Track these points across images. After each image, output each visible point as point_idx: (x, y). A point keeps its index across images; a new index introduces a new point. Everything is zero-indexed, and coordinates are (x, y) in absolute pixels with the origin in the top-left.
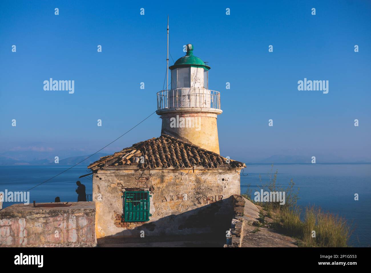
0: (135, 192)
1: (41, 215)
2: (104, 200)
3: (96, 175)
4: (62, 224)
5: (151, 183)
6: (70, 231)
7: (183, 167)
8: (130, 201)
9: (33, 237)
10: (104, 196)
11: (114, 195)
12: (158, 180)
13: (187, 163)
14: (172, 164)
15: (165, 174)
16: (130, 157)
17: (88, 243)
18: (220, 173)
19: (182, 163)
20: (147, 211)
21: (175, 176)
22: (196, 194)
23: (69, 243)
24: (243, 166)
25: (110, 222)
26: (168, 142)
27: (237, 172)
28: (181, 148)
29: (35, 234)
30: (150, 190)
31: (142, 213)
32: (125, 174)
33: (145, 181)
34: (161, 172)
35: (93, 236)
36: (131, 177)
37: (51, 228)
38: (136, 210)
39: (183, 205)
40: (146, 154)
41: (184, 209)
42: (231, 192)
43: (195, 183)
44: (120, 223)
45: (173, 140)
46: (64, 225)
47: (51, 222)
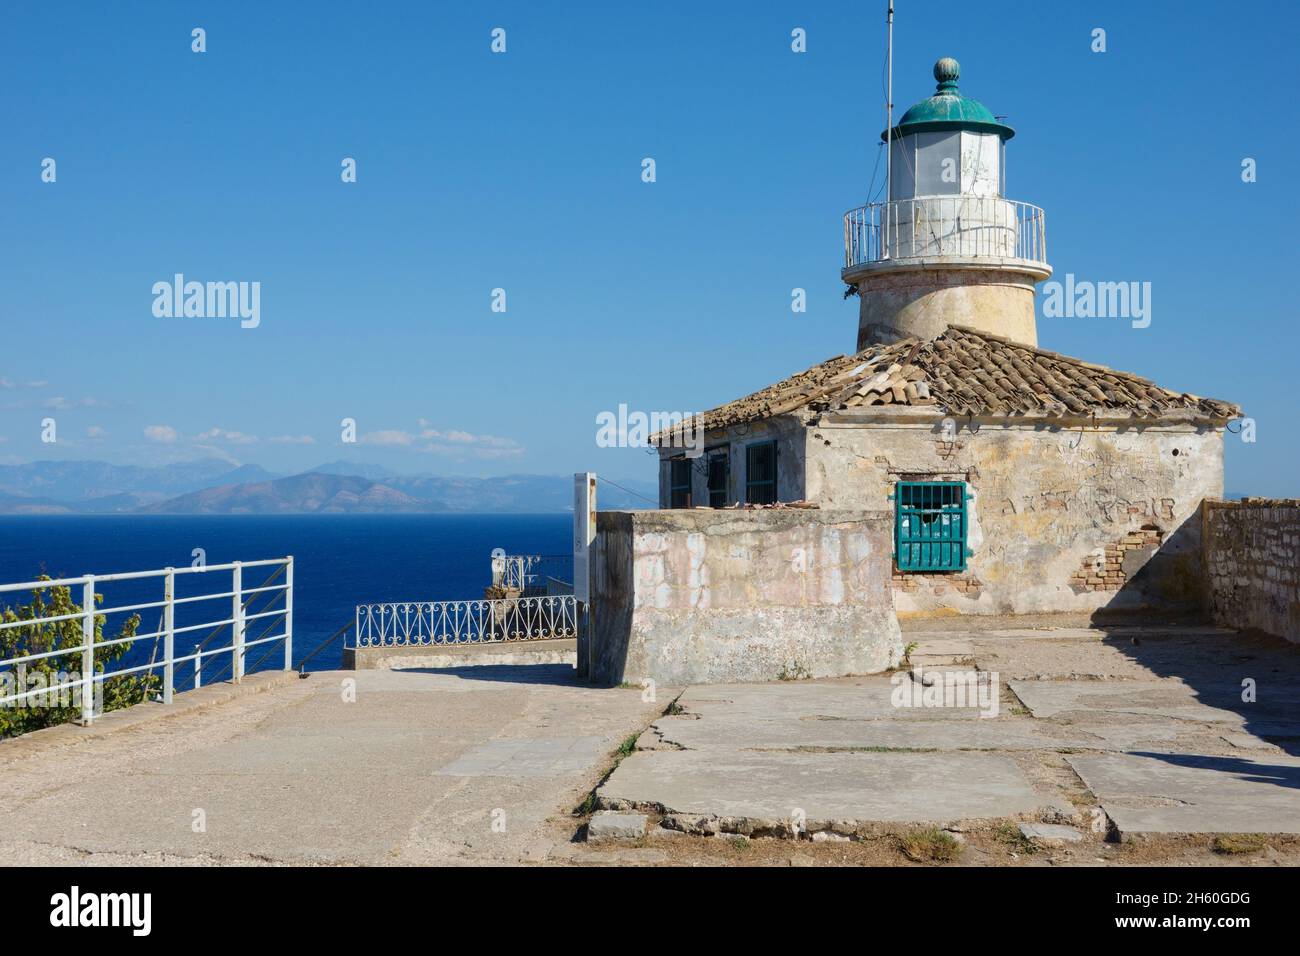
1: (747, 525)
3: (816, 431)
4: (803, 552)
5: (969, 458)
6: (824, 573)
7: (1067, 411)
8: (912, 509)
9: (724, 587)
12: (990, 452)
13: (1072, 401)
15: (1010, 433)
18: (1167, 434)
19: (1057, 402)
20: (959, 540)
21: (1040, 440)
22: (1098, 492)
23: (823, 606)
24: (1235, 413)
27: (1215, 431)
28: (1028, 362)
29: (732, 578)
30: (968, 480)
31: (946, 546)
32: (896, 431)
35: (886, 587)
36: (913, 440)
37: (772, 563)
38: (930, 536)
41: (1064, 537)
42: (1197, 490)
43: (1094, 461)
46: (806, 556)
47: (773, 546)
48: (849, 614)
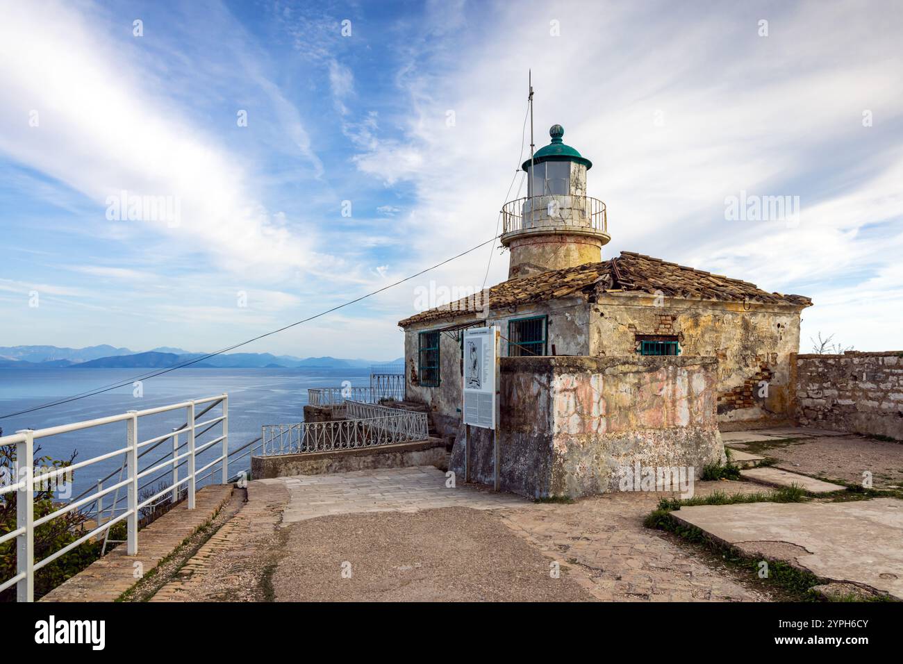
0: (657, 342)
1: (630, 367)
3: (595, 306)
4: (665, 387)
5: (679, 326)
6: (678, 403)
9: (615, 416)
10: (607, 348)
11: (623, 347)
12: (689, 323)
15: (700, 311)
17: (706, 429)
18: (775, 314)
21: (715, 316)
22: (742, 349)
23: (677, 428)
29: (620, 408)
30: (678, 340)
32: (641, 307)
33: (671, 322)
34: (694, 306)
36: (649, 314)
37: (647, 396)
42: (788, 348)
43: (741, 330)
46: (668, 390)
47: (646, 383)
48: (693, 433)
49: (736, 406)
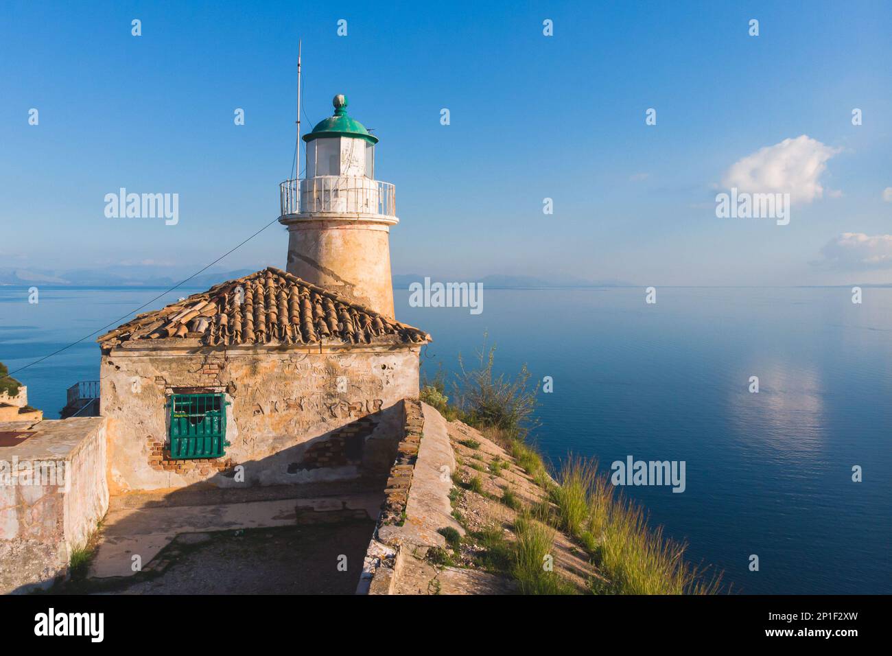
0: (193, 396)
2: (125, 412)
3: (109, 359)
5: (229, 376)
7: (300, 341)
8: (183, 414)
10: (126, 403)
11: (147, 402)
12: (245, 370)
13: (308, 332)
14: (276, 335)
16: (189, 318)
17: (44, 541)
19: (298, 333)
20: (219, 435)
21: (283, 361)
22: (326, 397)
24: (424, 339)
25: (139, 459)
26: (277, 284)
27: (413, 351)
28: (303, 297)
30: (227, 391)
31: (208, 440)
32: (171, 357)
33: (217, 371)
34: (251, 352)
36: (184, 364)
38: (196, 433)
39: (297, 422)
40: (226, 311)
41: (300, 430)
42: (399, 393)
43: (324, 375)
44: (160, 462)
45: (288, 279)
48: (22, 547)
49: (318, 465)
